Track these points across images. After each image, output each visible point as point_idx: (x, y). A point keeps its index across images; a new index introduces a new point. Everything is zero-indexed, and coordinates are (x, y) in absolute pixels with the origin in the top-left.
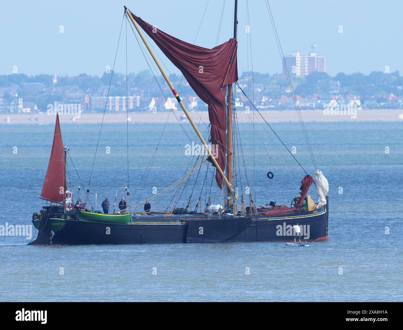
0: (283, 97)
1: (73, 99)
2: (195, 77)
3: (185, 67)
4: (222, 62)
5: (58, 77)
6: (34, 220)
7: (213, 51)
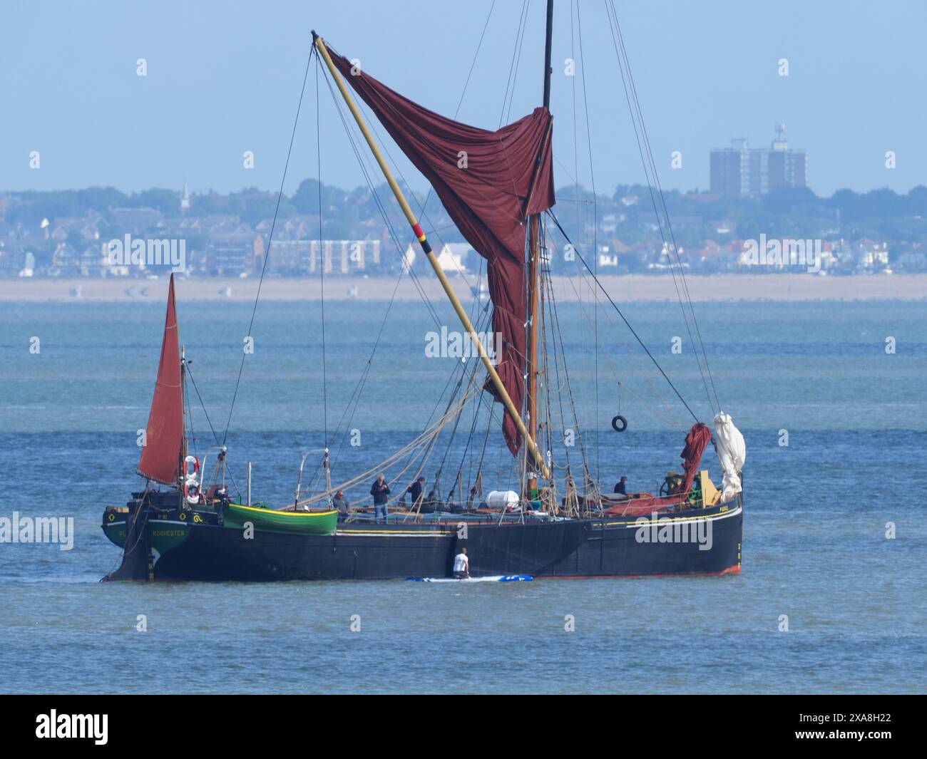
0: (710, 244)
1: (225, 245)
2: (463, 197)
3: (438, 172)
4: (519, 163)
5: (193, 196)
6: (108, 525)
7: (501, 137)
